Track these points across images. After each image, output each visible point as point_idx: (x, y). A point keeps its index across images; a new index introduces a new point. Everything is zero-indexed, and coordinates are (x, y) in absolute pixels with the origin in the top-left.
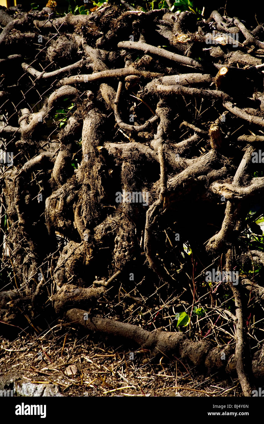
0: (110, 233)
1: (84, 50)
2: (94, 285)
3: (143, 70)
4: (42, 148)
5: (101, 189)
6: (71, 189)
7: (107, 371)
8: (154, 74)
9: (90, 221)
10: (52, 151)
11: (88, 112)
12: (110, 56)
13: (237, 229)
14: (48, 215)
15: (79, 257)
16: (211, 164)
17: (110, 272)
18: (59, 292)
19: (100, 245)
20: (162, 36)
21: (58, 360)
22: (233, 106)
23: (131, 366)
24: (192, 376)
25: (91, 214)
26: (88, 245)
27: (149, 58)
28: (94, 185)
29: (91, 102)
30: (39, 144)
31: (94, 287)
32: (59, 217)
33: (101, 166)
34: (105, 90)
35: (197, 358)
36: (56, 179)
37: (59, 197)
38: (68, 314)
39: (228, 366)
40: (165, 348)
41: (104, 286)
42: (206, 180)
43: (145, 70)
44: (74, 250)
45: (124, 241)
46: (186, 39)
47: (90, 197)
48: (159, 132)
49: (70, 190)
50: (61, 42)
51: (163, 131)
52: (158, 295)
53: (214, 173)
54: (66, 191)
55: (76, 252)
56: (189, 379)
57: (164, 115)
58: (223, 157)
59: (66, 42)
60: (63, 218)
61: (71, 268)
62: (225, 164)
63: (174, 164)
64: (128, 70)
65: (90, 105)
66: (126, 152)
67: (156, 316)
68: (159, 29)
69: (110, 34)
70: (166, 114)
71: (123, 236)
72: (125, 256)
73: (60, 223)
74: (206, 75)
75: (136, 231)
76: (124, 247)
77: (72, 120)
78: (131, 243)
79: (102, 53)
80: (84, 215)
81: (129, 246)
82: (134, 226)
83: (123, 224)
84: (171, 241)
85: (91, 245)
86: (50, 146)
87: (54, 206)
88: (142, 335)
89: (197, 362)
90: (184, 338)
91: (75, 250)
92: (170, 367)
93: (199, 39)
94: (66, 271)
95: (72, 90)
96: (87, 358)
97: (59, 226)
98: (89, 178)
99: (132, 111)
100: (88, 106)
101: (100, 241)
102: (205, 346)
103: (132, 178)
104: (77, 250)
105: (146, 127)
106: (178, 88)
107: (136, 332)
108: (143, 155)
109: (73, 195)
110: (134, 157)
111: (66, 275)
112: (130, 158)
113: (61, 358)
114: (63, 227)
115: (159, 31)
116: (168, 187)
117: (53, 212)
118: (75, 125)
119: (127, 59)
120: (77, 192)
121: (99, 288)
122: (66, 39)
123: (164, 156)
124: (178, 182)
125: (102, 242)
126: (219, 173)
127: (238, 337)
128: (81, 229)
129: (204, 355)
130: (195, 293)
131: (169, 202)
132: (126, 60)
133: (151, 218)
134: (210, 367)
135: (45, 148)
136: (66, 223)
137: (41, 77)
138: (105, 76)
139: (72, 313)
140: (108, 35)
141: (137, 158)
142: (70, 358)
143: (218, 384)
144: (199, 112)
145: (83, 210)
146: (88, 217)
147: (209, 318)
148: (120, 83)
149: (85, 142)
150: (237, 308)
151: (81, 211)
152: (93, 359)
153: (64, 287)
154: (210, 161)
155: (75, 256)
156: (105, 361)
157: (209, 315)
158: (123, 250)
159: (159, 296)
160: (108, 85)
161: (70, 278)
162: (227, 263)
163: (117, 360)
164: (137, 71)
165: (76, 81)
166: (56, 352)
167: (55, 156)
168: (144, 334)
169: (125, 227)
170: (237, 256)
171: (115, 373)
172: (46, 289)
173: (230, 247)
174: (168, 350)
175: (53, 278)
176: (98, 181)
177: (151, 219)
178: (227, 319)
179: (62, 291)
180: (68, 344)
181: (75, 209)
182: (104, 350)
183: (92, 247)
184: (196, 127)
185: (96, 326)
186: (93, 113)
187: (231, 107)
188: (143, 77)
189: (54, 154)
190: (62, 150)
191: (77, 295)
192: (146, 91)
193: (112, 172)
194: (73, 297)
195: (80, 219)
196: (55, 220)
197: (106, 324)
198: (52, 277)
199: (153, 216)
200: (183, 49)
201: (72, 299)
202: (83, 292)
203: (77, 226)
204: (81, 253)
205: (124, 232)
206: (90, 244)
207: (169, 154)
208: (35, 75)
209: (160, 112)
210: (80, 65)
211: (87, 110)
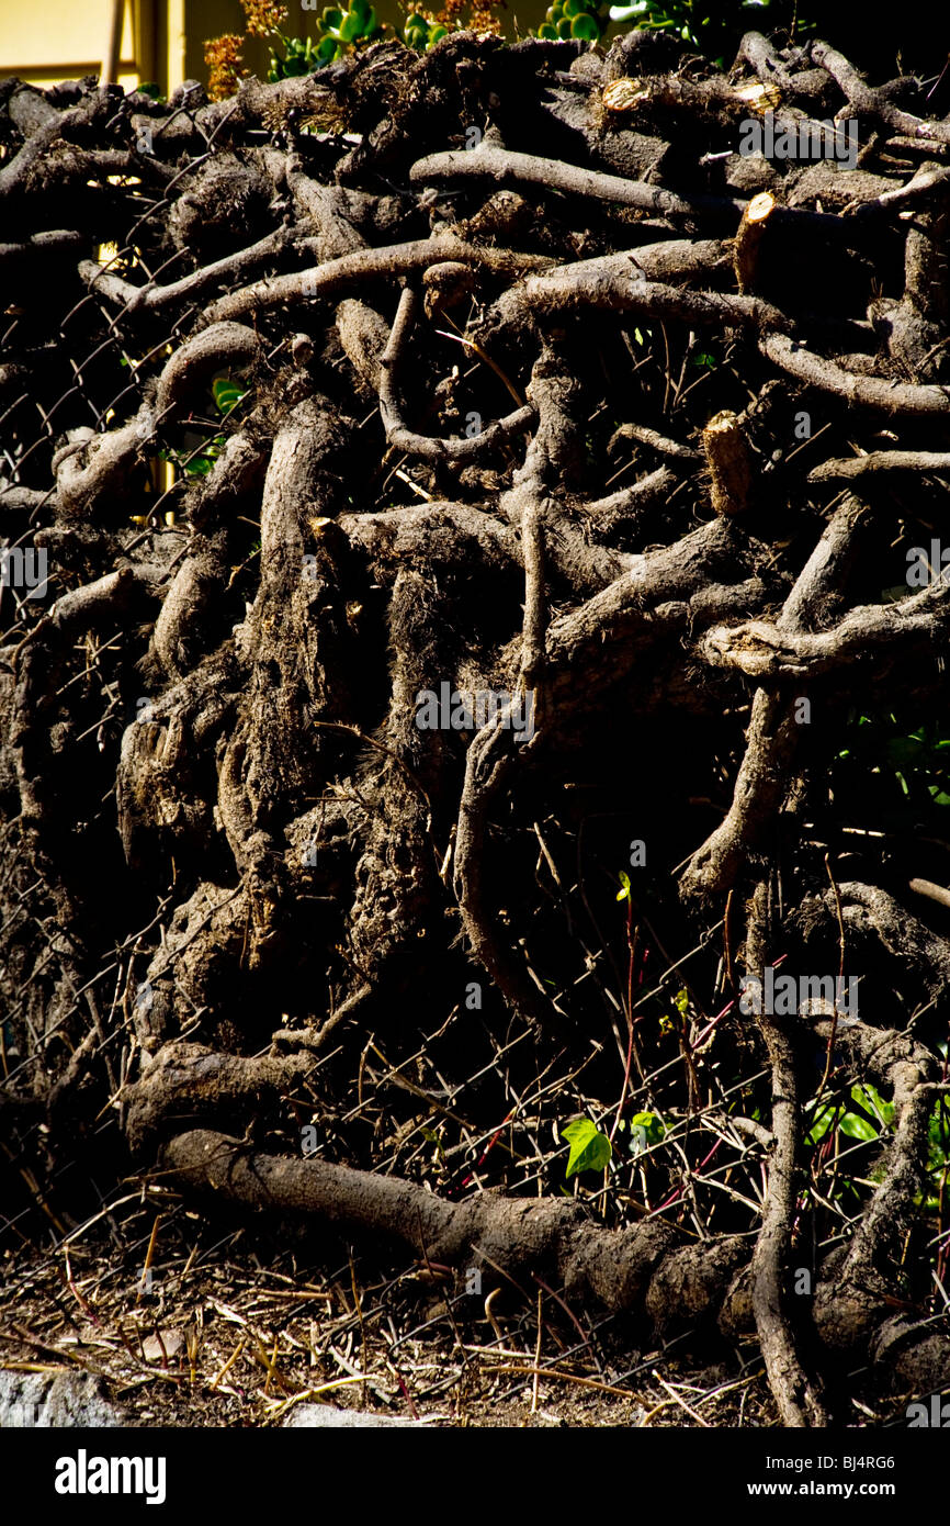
0: (342, 844)
1: (292, 198)
2: (273, 1046)
3: (489, 246)
4: (127, 554)
5: (316, 674)
6: (215, 687)
7: (295, 1348)
8: (528, 257)
9: (271, 797)
10: (161, 561)
11: (292, 409)
12: (381, 211)
13: (791, 806)
14: (128, 784)
15: (226, 938)
16: (705, 563)
17: (334, 993)
18: (145, 1073)
19: (303, 887)
20: (562, 124)
21: (121, 1318)
22: (794, 349)
23: (382, 1331)
24: (597, 1354)
25: (275, 773)
26: (259, 887)
27: (510, 200)
28: (291, 663)
29: (304, 374)
30: (116, 540)
31: (276, 1055)
32: (164, 788)
33: (322, 589)
34: (353, 320)
35: (618, 1282)
36: (163, 655)
37: (166, 714)
38: (171, 1150)
39: (729, 1305)
40: (508, 1252)
41: (311, 1049)
42: (684, 616)
43: (495, 246)
44: (211, 913)
45: (386, 866)
46: (633, 93)
47: (275, 710)
48: (533, 461)
49: (208, 690)
50: (215, 170)
51: (547, 459)
52: (501, 1075)
53: (716, 594)
54: (195, 694)
55: (216, 921)
56: (588, 1367)
57: (554, 401)
58: (753, 544)
59: (232, 168)
60: (177, 792)
61: (196, 979)
62: (757, 565)
63: (577, 567)
64: (437, 245)
65: (299, 384)
66: (411, 533)
67: (486, 1151)
68: (553, 99)
69: (383, 134)
70: (561, 400)
71: (385, 845)
72: (387, 923)
73: (164, 809)
74: (703, 243)
75: (429, 823)
76: (384, 888)
77: (237, 444)
78: (413, 872)
79: (351, 200)
80: (251, 776)
81: (404, 883)
82: (425, 803)
83: (387, 800)
84: (555, 864)
85: (269, 885)
86: (155, 543)
87: (149, 745)
88: (427, 1213)
89: (619, 1297)
90: (580, 1216)
91: (213, 913)
92: (523, 1326)
93: (678, 96)
94: (178, 995)
95: (244, 335)
96: (228, 1312)
97: (161, 823)
98: (278, 638)
99: (443, 395)
100: (294, 388)
101: (303, 874)
102: (651, 1237)
103: (426, 626)
104: (221, 913)
105: (486, 444)
106: (601, 281)
107: (409, 1199)
108: (471, 542)
109: (220, 706)
110: (435, 551)
111: (177, 1009)
112: (421, 554)
113: (133, 1314)
114: (175, 823)
115: (552, 106)
116: (549, 648)
117: (144, 771)
118: (245, 459)
119: (439, 217)
120: (233, 696)
121: (292, 1058)
122: (234, 159)
123: (540, 539)
124: (583, 628)
125: (309, 879)
126: (735, 594)
127: (773, 1198)
128: (238, 830)
129: (644, 1271)
130: (632, 1056)
131: (551, 708)
132: (436, 220)
133: (482, 767)
134: (665, 1309)
135: (137, 553)
136: (188, 808)
137: (141, 300)
138: (355, 269)
139: (185, 1144)
140: (376, 136)
141: (447, 553)
142: (166, 1314)
143: (690, 1377)
144: (677, 389)
145: (250, 761)
146: (266, 783)
147: (676, 1145)
148: (406, 294)
149: (273, 508)
150: (780, 1099)
151: (245, 762)
152: (250, 1314)
153: (166, 1053)
154: (704, 554)
155: (211, 937)
156: (290, 1319)
157: (675, 1133)
158: (382, 899)
159: (504, 1078)
160: (365, 304)
161: (190, 1020)
162: (750, 934)
163: (336, 1314)
164: (467, 248)
165: (257, 298)
166: (118, 1295)
167: (167, 577)
168: (438, 1208)
169: (392, 810)
170: (786, 910)
171: (319, 1352)
172: (104, 1069)
173: (761, 874)
174: (516, 1260)
175: (132, 1023)
176: (306, 645)
177: (484, 770)
178: (742, 1147)
179: (158, 1067)
180: (166, 1269)
181: (221, 758)
182: (289, 1280)
183: (271, 895)
184: (661, 437)
185: (264, 1185)
186: (308, 410)
187: (786, 349)
188: (486, 267)
189: (164, 570)
190: (193, 555)
191: (209, 1075)
192: (496, 321)
193: (357, 610)
194: (194, 1083)
195: (238, 793)
196: (147, 799)
197: (302, 1174)
198: (126, 1021)
199: (490, 759)
200: (632, 167)
201: (188, 1093)
202: (231, 1066)
203: (226, 818)
204: (233, 923)
205: (387, 832)
206: (266, 881)
207: (559, 533)
208: (121, 298)
209: (540, 392)
210: (274, 244)
211: (289, 401)
